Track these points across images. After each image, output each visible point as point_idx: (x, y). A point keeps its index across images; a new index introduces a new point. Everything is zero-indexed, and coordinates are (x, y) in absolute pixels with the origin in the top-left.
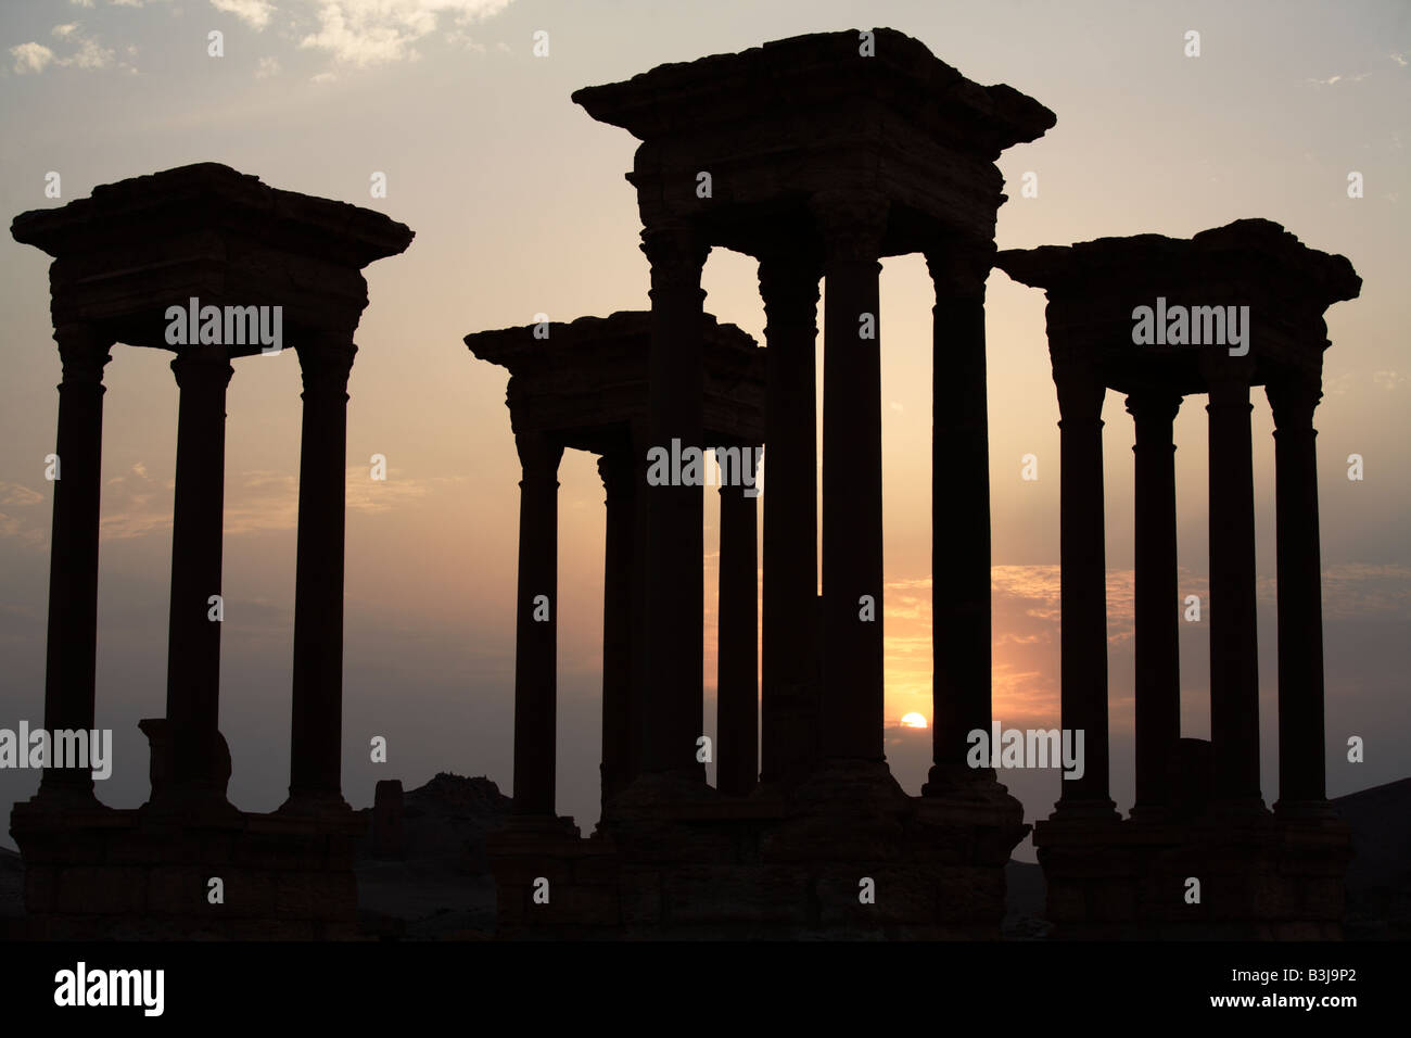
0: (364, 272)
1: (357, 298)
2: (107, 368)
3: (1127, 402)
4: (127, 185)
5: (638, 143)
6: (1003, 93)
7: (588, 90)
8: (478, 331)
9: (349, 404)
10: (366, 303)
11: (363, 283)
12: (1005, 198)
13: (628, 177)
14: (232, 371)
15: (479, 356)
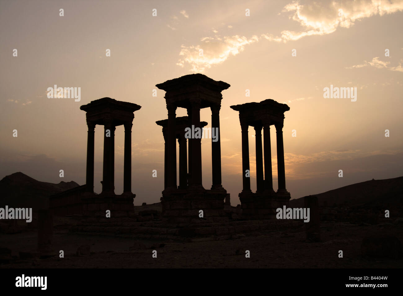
0: (134, 113)
1: (133, 117)
2: (95, 128)
3: (254, 128)
4: (95, 101)
5: (166, 92)
6: (221, 82)
7: (158, 85)
8: (157, 121)
9: (132, 133)
10: (134, 117)
11: (134, 114)
12: (222, 98)
13: (164, 97)
14: (115, 128)
15: (158, 125)
